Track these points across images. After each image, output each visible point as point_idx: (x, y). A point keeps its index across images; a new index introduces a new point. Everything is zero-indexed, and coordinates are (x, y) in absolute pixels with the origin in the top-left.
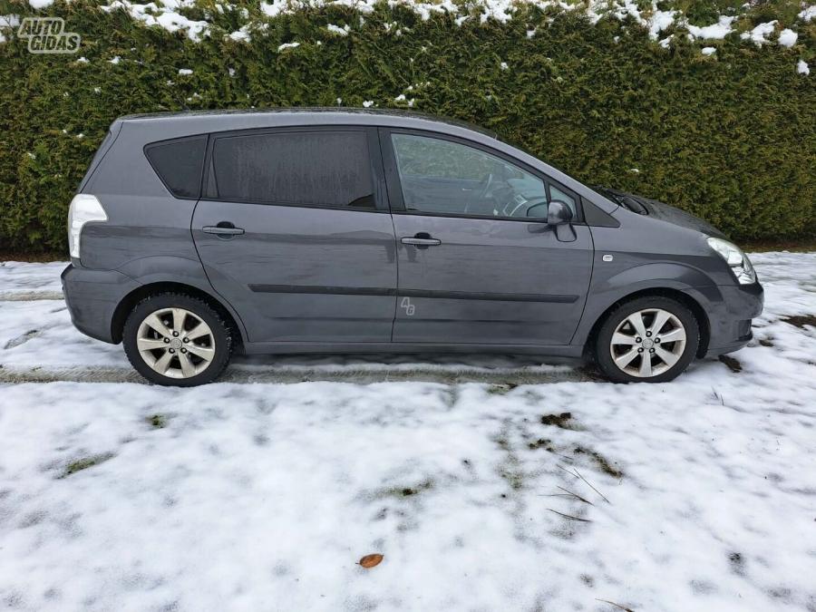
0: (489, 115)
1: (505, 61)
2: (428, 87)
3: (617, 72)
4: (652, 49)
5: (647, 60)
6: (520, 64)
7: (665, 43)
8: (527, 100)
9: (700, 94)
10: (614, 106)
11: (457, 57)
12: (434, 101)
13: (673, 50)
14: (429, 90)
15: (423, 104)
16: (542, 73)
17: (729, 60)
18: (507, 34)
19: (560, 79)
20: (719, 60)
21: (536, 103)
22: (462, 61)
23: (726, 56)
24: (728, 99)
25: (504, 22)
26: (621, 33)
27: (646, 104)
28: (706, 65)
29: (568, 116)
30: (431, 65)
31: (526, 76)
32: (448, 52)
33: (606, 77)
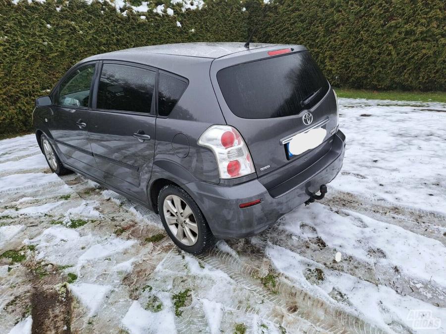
0: (48, 52)
1: (48, 23)
2: (7, 39)
3: (107, 28)
4: (119, 16)
5: (119, 22)
6: (58, 25)
7: (124, 14)
8: (67, 44)
9: (145, 37)
10: (110, 44)
11: (20, 22)
12: (13, 47)
13: (129, 17)
14: (8, 41)
15: (6, 49)
16: (71, 29)
17: (152, 21)
18: (46, 9)
19: (81, 32)
20: (148, 22)
21: (72, 45)
22: (23, 24)
23: (150, 20)
24: (156, 38)
25: (42, 3)
26: (104, 10)
27: (124, 42)
28: (144, 24)
29: (90, 50)
30: (5, 27)
31: (63, 31)
32: (13, 19)
33: (103, 30)
